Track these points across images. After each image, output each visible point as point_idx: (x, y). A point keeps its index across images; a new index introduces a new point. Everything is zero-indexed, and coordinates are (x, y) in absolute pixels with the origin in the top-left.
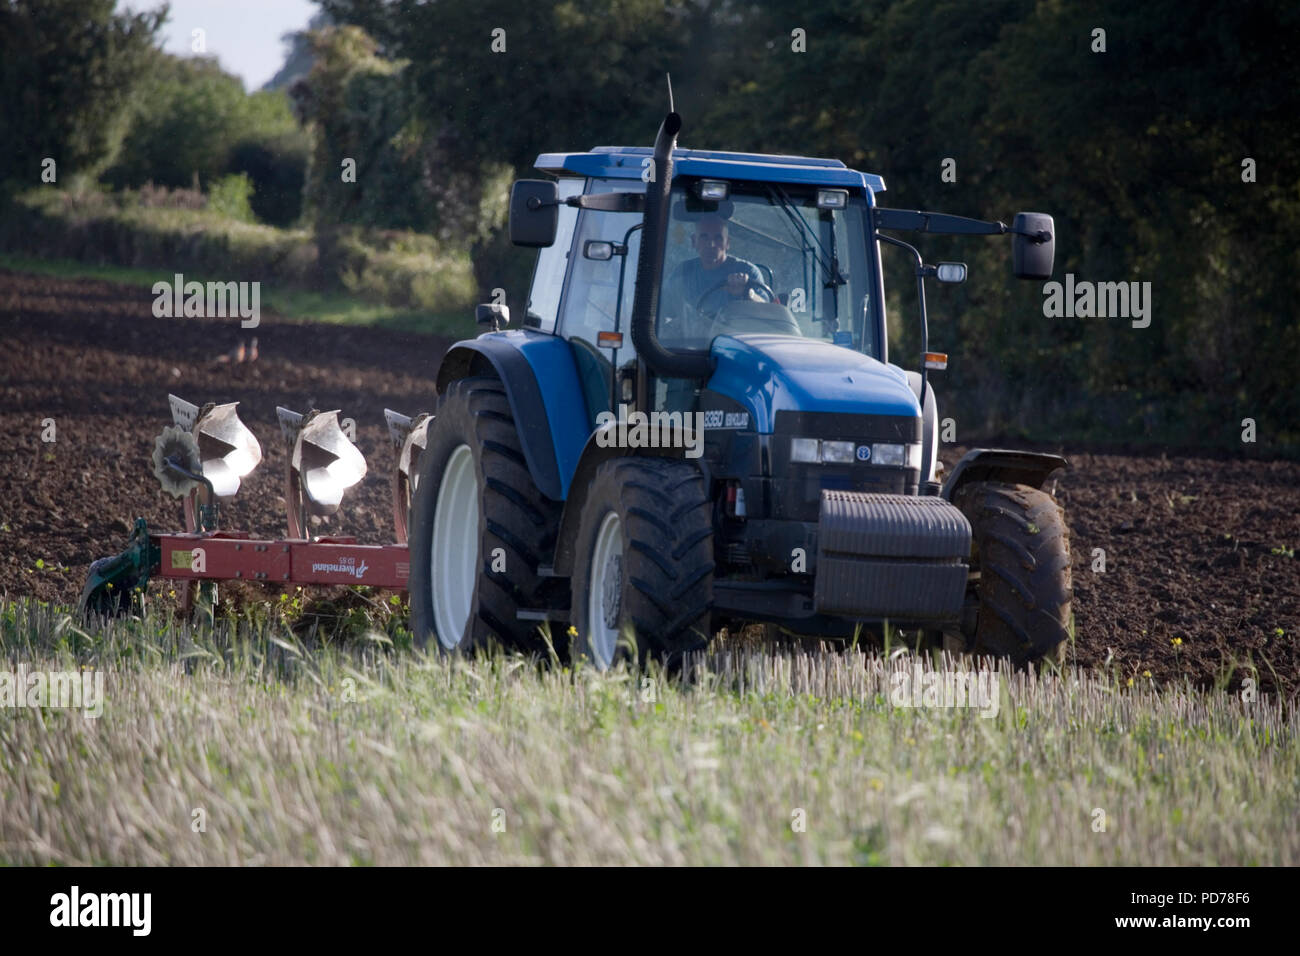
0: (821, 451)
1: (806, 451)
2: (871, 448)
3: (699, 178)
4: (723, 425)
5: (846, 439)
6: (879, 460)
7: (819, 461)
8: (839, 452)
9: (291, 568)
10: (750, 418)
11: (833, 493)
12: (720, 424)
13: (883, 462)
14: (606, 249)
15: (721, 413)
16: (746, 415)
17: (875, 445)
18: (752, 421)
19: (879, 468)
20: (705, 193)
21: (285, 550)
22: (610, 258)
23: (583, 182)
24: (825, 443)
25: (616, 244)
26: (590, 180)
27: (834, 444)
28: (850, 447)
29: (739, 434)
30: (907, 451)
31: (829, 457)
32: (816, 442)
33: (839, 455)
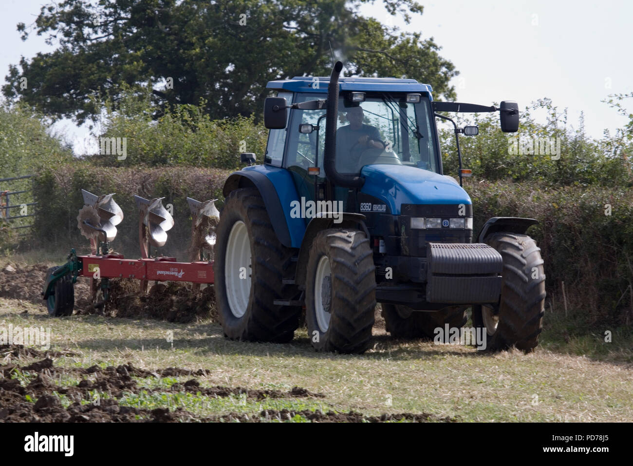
0: (425, 223)
1: (418, 223)
2: (449, 220)
3: (350, 92)
4: (372, 210)
5: (437, 217)
6: (452, 226)
7: (425, 228)
8: (435, 223)
9: (146, 273)
10: (387, 207)
11: (435, 244)
12: (370, 210)
13: (455, 227)
14: (310, 128)
15: (370, 204)
16: (384, 206)
17: (451, 219)
18: (388, 208)
19: (454, 230)
20: (354, 99)
21: (143, 264)
22: (312, 132)
23: (292, 94)
24: (427, 219)
25: (314, 125)
26: (295, 94)
27: (431, 219)
28: (439, 221)
29: (381, 215)
30: (466, 221)
31: (429, 226)
32: (423, 219)
33: (433, 225)
